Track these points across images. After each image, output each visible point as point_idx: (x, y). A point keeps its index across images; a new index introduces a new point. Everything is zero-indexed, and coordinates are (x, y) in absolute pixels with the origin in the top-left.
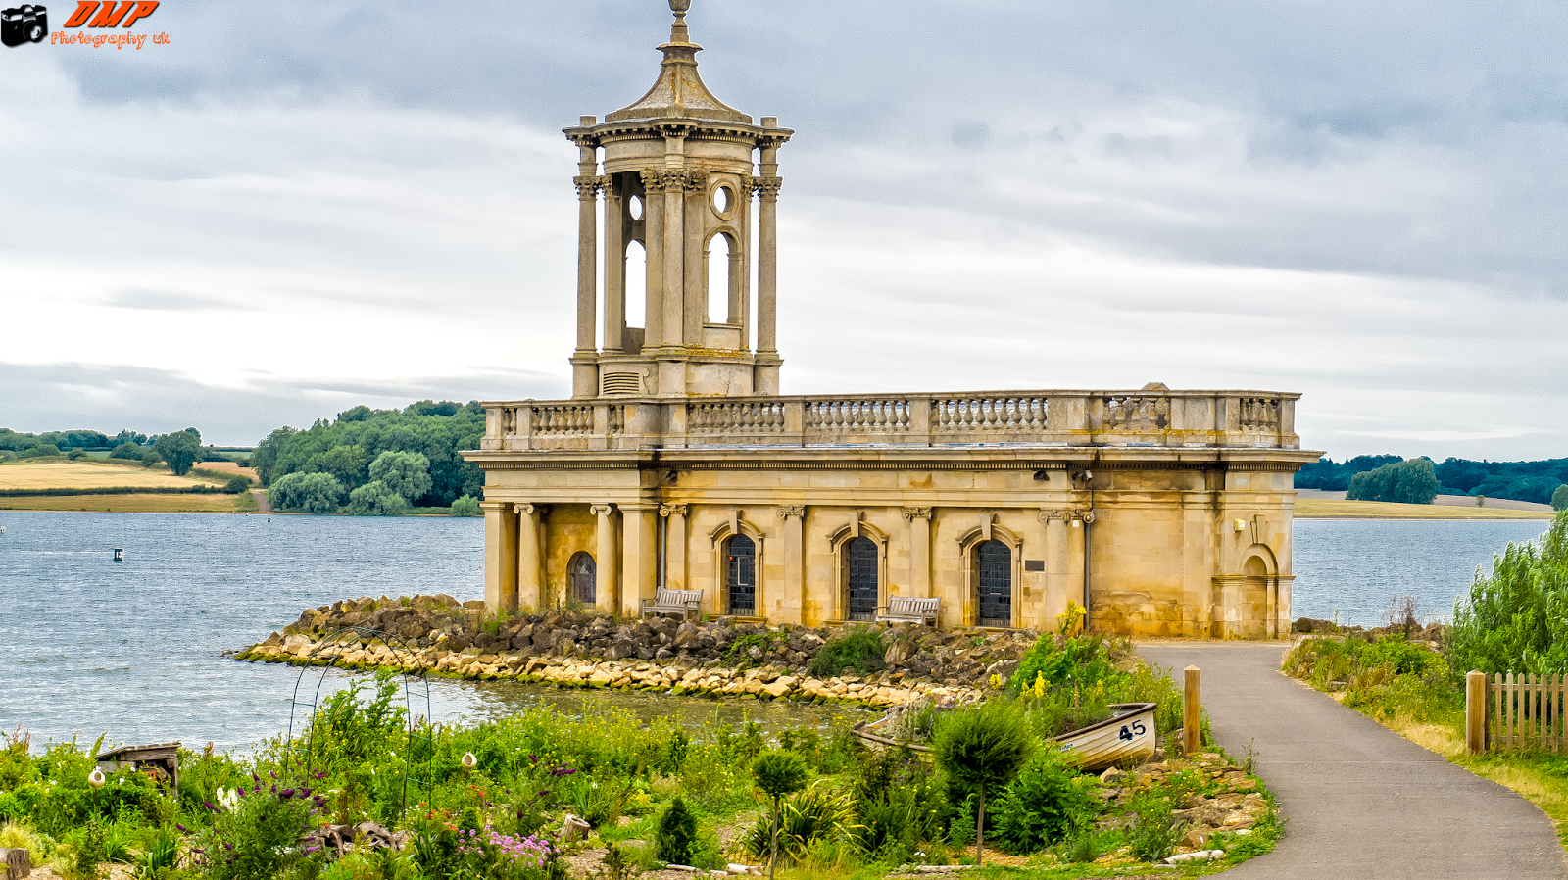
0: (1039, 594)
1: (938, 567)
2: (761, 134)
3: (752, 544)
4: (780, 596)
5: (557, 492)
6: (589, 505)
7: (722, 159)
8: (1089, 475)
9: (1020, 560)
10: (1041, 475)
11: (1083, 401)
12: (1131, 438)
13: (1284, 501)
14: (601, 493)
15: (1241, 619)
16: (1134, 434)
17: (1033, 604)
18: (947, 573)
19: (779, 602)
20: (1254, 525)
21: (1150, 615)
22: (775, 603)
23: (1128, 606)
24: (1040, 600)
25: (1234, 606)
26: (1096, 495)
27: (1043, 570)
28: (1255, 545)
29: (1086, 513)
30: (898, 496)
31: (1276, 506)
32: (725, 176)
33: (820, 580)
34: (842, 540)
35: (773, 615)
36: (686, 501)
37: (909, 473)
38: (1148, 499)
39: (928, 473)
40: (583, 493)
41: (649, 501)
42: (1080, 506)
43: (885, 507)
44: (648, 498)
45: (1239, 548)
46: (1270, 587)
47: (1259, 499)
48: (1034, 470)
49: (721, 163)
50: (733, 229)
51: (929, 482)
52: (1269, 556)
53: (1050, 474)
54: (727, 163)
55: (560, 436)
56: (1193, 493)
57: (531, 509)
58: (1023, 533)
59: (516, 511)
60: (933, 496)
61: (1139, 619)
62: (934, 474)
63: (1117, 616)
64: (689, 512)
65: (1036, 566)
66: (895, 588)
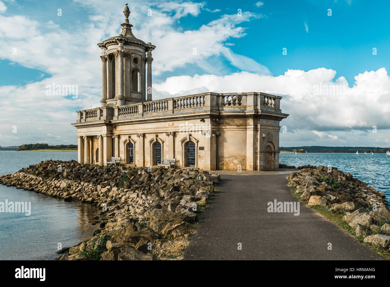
0: (203, 157)
1: (176, 150)
2: (146, 46)
3: (133, 145)
4: (139, 159)
5: (90, 133)
6: (97, 136)
7: (135, 50)
8: (217, 120)
9: (198, 147)
10: (203, 120)
11: (215, 97)
12: (230, 108)
13: (277, 129)
14: (99, 132)
15: (264, 165)
16: (231, 107)
17: (201, 160)
18: (178, 151)
19: (138, 160)
20: (268, 136)
21: (236, 163)
22: (138, 161)
23: (230, 161)
24: (203, 159)
25: (262, 161)
26: (220, 126)
27: (204, 150)
28: (269, 142)
29: (217, 132)
30: (165, 129)
31: (275, 130)
32: (136, 55)
33: (148, 154)
34: (153, 143)
35: (137, 164)
36: (118, 134)
37: (168, 122)
38: (236, 127)
39: (173, 122)
40: (95, 133)
41: (110, 134)
42: (215, 129)
43: (163, 133)
44: (109, 133)
45: (264, 143)
46: (273, 155)
47: (270, 128)
48: (200, 118)
49: (135, 51)
50: (139, 68)
51: (173, 124)
52: (273, 146)
53: (205, 120)
54: (136, 51)
55: (91, 118)
56: (250, 125)
57: (86, 137)
58: (198, 139)
59: (83, 138)
60: (174, 129)
61: (233, 165)
62: (174, 122)
63: (226, 164)
64: (119, 137)
65: (202, 148)
66: (165, 156)
